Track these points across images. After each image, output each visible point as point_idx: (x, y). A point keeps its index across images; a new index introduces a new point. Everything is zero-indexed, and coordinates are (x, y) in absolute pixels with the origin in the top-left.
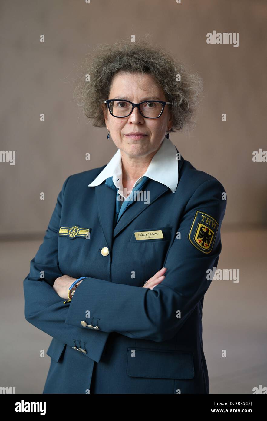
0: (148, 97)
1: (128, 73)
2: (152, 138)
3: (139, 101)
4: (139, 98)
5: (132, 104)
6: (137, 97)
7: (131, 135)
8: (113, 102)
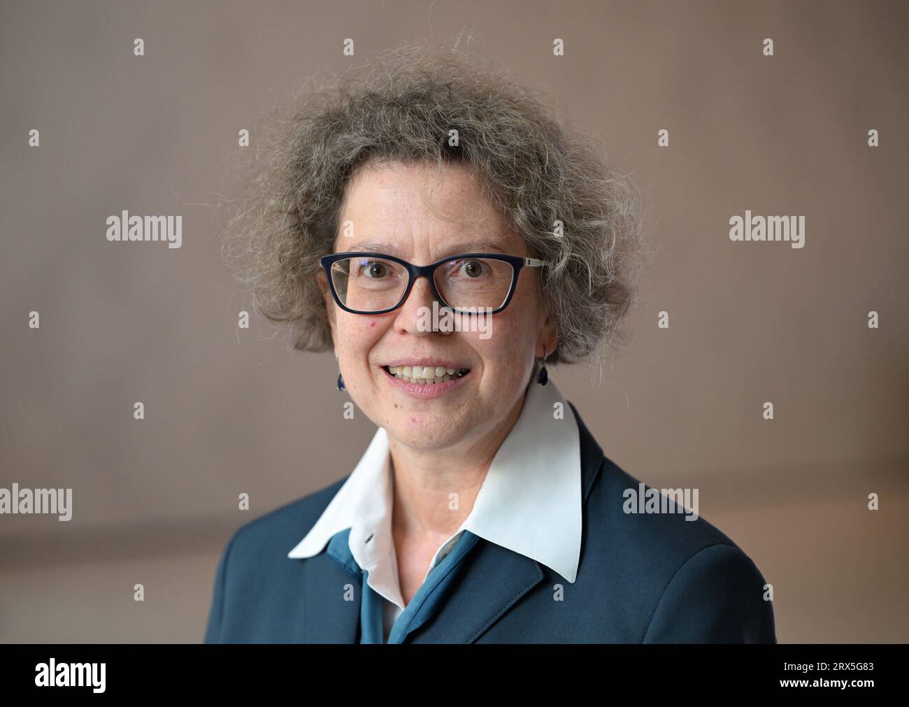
0: (461, 242)
1: (395, 164)
2: (485, 378)
3: (433, 258)
5: (408, 266)
6: (426, 243)
8: (348, 261)
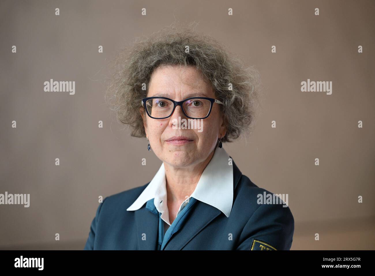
0: (192, 93)
1: (169, 67)
2: (199, 143)
3: (182, 99)
4: (181, 95)
5: (174, 102)
6: (180, 93)
7: (173, 140)
8: (152, 100)
